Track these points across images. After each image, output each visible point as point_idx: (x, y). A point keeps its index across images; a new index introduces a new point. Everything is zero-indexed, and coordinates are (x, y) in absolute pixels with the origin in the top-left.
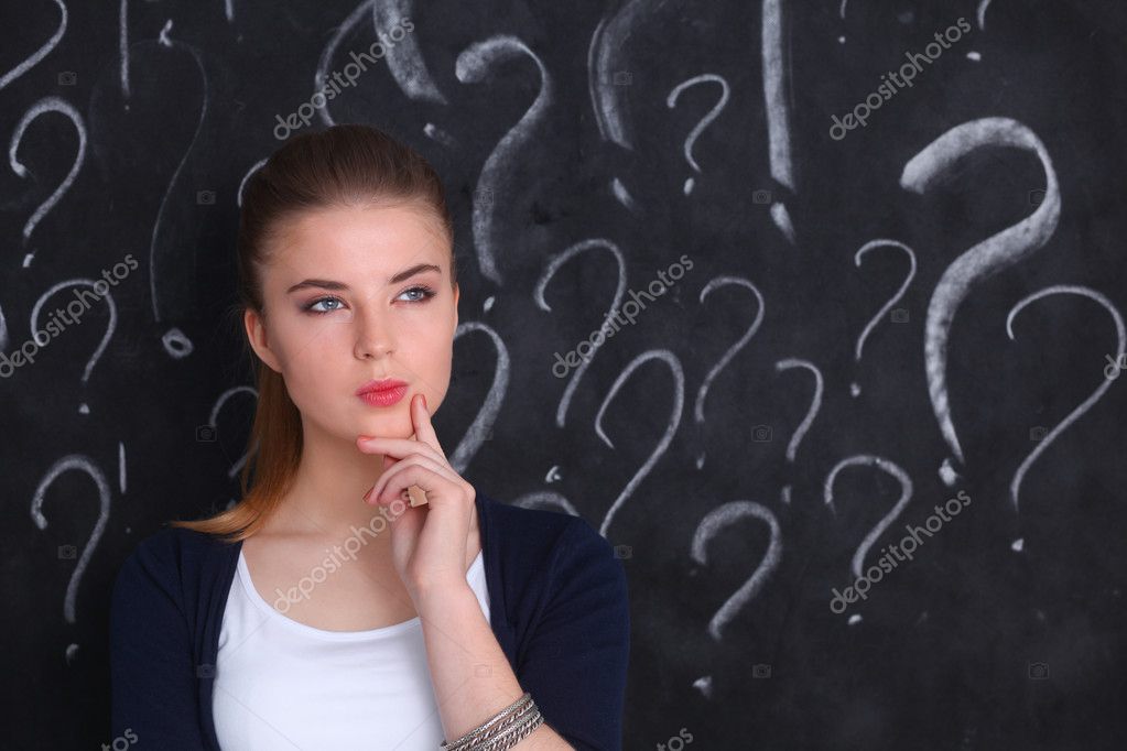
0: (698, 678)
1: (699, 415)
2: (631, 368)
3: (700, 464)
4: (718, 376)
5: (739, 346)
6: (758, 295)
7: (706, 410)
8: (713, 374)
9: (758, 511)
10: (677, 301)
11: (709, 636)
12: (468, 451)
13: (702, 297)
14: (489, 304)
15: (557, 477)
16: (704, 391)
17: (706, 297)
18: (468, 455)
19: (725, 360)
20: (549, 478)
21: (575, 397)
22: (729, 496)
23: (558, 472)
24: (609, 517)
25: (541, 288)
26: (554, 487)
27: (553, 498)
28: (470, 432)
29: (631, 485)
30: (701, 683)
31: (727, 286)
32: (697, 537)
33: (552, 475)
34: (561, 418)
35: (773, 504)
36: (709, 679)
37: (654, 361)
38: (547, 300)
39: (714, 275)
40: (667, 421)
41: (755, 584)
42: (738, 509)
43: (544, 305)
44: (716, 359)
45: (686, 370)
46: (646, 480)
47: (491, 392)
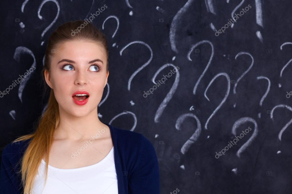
0: (233, 168)
1: (235, 92)
2: (215, 78)
3: (235, 106)
4: (240, 81)
5: (246, 72)
6: (252, 57)
7: (237, 90)
8: (238, 80)
9: (251, 120)
10: (228, 59)
11: (236, 156)
12: (167, 100)
13: (236, 58)
14: (174, 58)
15: (193, 109)
16: (236, 85)
17: (237, 58)
18: (167, 102)
19: (242, 76)
20: (190, 109)
21: (199, 86)
22: (243, 115)
23: (193, 108)
24: (208, 121)
25: (189, 54)
26: (192, 112)
27: (191, 115)
28: (168, 95)
29: (214, 112)
30: (234, 170)
31: (243, 55)
32: (233, 127)
33: (191, 108)
34: (194, 92)
35: (256, 118)
36: (237, 169)
37: (222, 76)
38: (191, 58)
39: (239, 52)
40: (225, 93)
41: (250, 141)
42: (246, 119)
43: (190, 59)
44: (240, 76)
45: (231, 79)
46: (219, 110)
47: (174, 84)
